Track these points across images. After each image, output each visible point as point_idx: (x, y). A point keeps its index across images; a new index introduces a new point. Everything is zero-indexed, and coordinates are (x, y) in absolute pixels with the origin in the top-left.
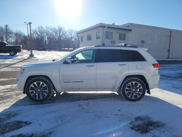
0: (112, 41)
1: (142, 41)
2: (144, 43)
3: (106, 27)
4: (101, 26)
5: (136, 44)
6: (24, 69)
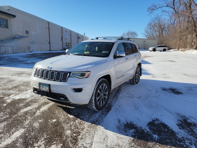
1: (26, 31)
5: (20, 34)
6: (90, 71)
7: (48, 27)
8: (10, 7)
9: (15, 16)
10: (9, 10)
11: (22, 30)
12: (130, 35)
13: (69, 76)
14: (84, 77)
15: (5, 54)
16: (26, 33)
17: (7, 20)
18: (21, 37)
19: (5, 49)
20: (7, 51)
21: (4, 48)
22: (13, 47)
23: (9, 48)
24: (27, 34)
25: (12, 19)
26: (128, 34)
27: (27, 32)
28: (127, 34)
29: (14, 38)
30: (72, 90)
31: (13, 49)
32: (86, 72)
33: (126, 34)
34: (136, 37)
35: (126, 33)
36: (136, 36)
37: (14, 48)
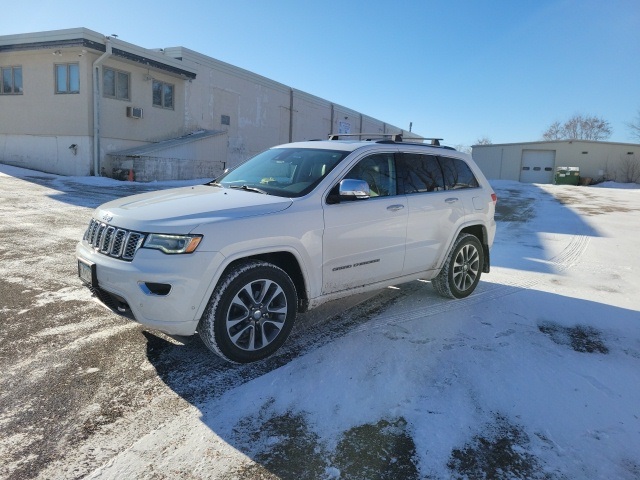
0: (128, 109)
1: (223, 117)
2: (228, 124)
3: (109, 51)
4: (87, 43)
5: (206, 126)
6: (202, 236)
7: (288, 106)
8: (184, 50)
9: (193, 76)
10: (181, 59)
11: (212, 114)
12: (579, 129)
13: (142, 247)
14: (180, 251)
15: (156, 181)
16: (223, 122)
17: (172, 88)
18: (206, 133)
19: (157, 167)
20: (160, 170)
21: (154, 163)
22: (179, 161)
23: (169, 164)
24: (224, 126)
25: (187, 83)
26: (571, 126)
27: (226, 120)
28: (567, 127)
29: (187, 136)
30: (141, 286)
31: (179, 168)
32: (189, 235)
33: (562, 125)
34: (603, 137)
35: (564, 120)
36: (603, 134)
37: (182, 165)
